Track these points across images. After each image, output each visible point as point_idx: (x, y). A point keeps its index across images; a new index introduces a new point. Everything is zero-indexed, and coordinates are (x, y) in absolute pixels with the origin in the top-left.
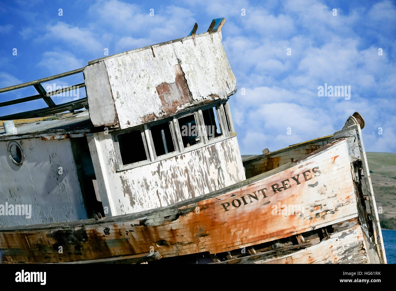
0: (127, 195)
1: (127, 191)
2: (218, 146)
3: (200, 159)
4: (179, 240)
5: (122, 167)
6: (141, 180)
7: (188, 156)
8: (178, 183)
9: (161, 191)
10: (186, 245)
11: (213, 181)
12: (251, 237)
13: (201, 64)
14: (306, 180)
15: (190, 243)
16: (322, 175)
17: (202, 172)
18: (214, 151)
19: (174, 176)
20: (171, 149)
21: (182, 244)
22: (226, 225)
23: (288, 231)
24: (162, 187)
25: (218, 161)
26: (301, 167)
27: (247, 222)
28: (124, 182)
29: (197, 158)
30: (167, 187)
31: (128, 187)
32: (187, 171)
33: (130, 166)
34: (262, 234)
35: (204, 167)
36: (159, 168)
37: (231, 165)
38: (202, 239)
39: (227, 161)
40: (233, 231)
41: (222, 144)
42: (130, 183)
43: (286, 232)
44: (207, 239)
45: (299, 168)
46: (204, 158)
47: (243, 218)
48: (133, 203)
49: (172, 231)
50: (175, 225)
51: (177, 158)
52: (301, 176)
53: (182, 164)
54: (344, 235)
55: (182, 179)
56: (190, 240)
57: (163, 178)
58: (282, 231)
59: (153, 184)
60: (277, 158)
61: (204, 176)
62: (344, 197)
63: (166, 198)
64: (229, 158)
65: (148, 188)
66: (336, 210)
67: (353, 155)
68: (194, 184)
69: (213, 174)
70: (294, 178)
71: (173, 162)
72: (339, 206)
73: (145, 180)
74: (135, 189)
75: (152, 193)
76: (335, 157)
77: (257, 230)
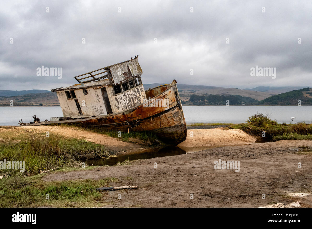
0: (117, 102)
1: (117, 100)
2: (139, 88)
3: (135, 91)
4: (133, 117)
5: (115, 94)
6: (120, 98)
7: (132, 91)
8: (130, 98)
9: (125, 100)
10: (135, 118)
11: (138, 97)
12: (151, 113)
13: (134, 67)
14: (164, 98)
15: (136, 117)
16: (168, 96)
17: (135, 95)
18: (138, 89)
19: (128, 96)
20: (127, 89)
21: (134, 118)
22: (145, 112)
23: (161, 111)
24: (126, 99)
25: (139, 92)
26: (163, 94)
27: (150, 110)
28: (116, 98)
29: (134, 91)
30: (127, 99)
31: (117, 99)
32: (131, 95)
33: (117, 94)
34: (154, 112)
35: (136, 94)
36: (125, 94)
37: (142, 92)
38: (139, 116)
39: (141, 92)
40: (147, 113)
41: (140, 87)
42: (117, 98)
43: (160, 111)
44: (141, 115)
45: (162, 95)
46: (136, 91)
47: (150, 109)
48: (118, 104)
49: (132, 115)
50: (132, 113)
51: (129, 92)
52: (163, 97)
53: (130, 93)
54: (174, 110)
55: (130, 97)
56: (136, 116)
57: (126, 97)
58: (159, 111)
59: (123, 98)
60: (153, 90)
61: (136, 96)
62: (173, 101)
63: (127, 102)
64: (142, 91)
65: (122, 100)
66: (172, 104)
67: (174, 90)
68: (134, 98)
69: (138, 95)
70: (161, 98)
71: (128, 93)
72: (172, 103)
73: (121, 98)
74: (119, 100)
75: (123, 101)
76: (170, 91)
77: (153, 111)
